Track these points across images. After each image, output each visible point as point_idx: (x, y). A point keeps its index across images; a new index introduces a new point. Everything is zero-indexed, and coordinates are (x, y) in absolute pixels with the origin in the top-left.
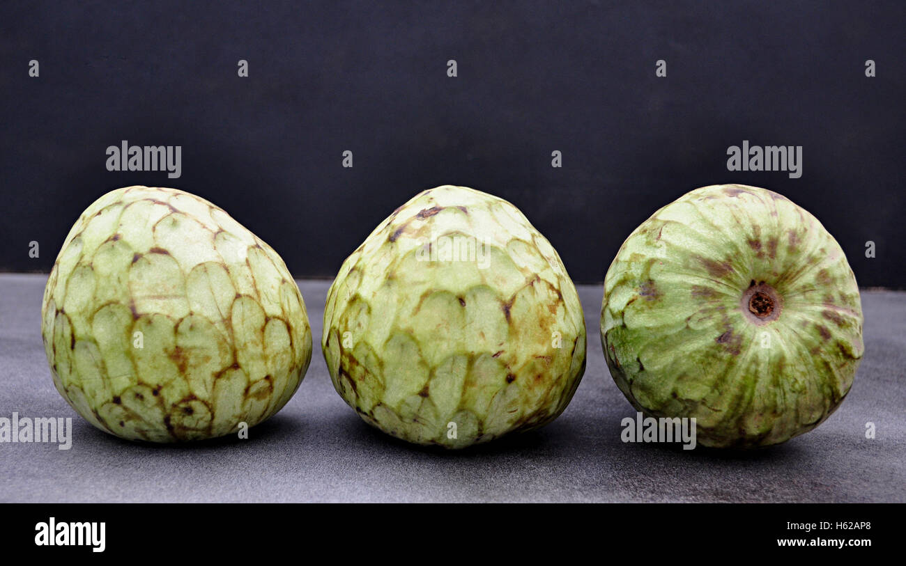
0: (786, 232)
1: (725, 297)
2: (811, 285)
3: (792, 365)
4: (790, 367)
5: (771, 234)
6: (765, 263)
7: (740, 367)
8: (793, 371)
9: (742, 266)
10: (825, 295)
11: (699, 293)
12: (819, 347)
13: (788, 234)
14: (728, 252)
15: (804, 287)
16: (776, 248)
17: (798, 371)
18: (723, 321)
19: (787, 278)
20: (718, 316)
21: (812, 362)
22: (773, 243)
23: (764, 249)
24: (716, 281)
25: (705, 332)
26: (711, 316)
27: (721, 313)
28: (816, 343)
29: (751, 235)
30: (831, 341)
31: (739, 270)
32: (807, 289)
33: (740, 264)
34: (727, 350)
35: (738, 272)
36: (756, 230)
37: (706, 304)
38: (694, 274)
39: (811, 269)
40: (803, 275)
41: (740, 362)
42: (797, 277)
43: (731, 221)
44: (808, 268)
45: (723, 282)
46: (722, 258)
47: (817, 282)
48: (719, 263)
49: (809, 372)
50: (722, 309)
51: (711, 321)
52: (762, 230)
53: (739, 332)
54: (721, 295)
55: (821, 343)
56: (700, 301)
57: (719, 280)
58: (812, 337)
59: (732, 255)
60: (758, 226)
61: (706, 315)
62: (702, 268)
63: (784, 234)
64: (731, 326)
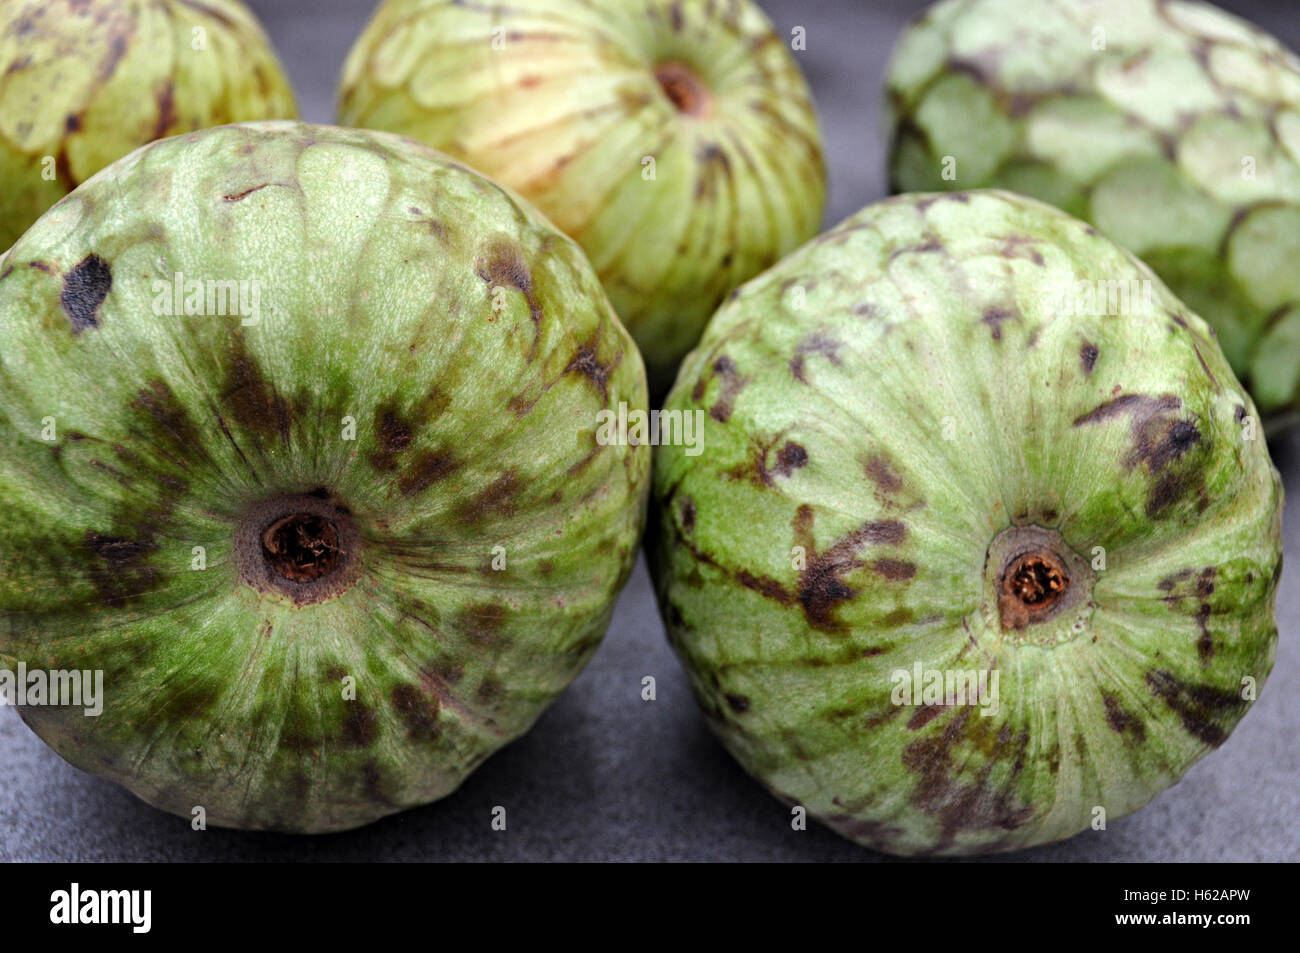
0: (499, 467)
1: (209, 469)
2: (434, 615)
3: (215, 725)
4: (208, 726)
5: (458, 443)
6: (380, 489)
7: (95, 630)
8: (208, 736)
9: (316, 444)
10: (446, 657)
11: (157, 408)
12: (317, 744)
13: (496, 476)
14: (317, 390)
15: (418, 605)
16: (435, 480)
17: (220, 743)
18: (149, 511)
19: (401, 554)
20: (147, 491)
21: (269, 756)
22: (439, 466)
23: (405, 461)
24: (220, 420)
25: (85, 495)
26: (131, 479)
27: (161, 494)
28: (317, 730)
29: (409, 404)
30: (354, 753)
31: (303, 444)
32: (418, 613)
33: (317, 437)
34: (95, 576)
35: (295, 448)
36: (431, 406)
37: (145, 444)
38: (191, 358)
39: (473, 585)
40: (444, 582)
41: (105, 622)
42: (426, 572)
43: (404, 328)
44: (469, 579)
45: (238, 438)
46: (286, 386)
47: (456, 621)
48: (269, 390)
49: (245, 764)
50: (175, 488)
51: (120, 487)
52: (445, 416)
53: (167, 566)
54: (204, 458)
55: (329, 739)
56: (140, 426)
57: (230, 423)
58: (319, 712)
59: (316, 402)
60: (448, 401)
61: (119, 466)
62: (219, 364)
63: (488, 469)
64: (160, 539)
